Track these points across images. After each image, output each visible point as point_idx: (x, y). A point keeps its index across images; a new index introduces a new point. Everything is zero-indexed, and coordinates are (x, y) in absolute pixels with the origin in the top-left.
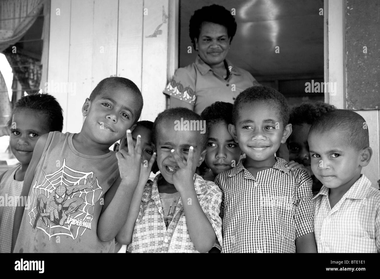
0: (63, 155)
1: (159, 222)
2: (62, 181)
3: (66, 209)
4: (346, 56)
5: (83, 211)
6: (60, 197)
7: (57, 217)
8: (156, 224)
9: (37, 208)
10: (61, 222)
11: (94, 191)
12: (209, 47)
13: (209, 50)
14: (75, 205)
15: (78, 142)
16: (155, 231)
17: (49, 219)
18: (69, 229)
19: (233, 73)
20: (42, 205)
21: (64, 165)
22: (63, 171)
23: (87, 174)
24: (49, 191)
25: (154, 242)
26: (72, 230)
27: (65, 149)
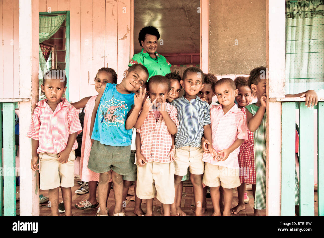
0: (113, 93)
1: (153, 120)
2: (112, 104)
3: (115, 116)
4: (209, 53)
5: (121, 116)
6: (112, 111)
7: (111, 119)
8: (152, 121)
9: (103, 114)
10: (113, 121)
11: (125, 109)
12: (150, 46)
13: (150, 47)
14: (118, 114)
15: (118, 88)
16: (152, 124)
17: (108, 119)
18: (116, 123)
19: (158, 57)
20: (105, 114)
21: (113, 98)
22: (113, 100)
23: (122, 102)
24: (107, 108)
25: (151, 128)
26: (117, 124)
27: (113, 91)
